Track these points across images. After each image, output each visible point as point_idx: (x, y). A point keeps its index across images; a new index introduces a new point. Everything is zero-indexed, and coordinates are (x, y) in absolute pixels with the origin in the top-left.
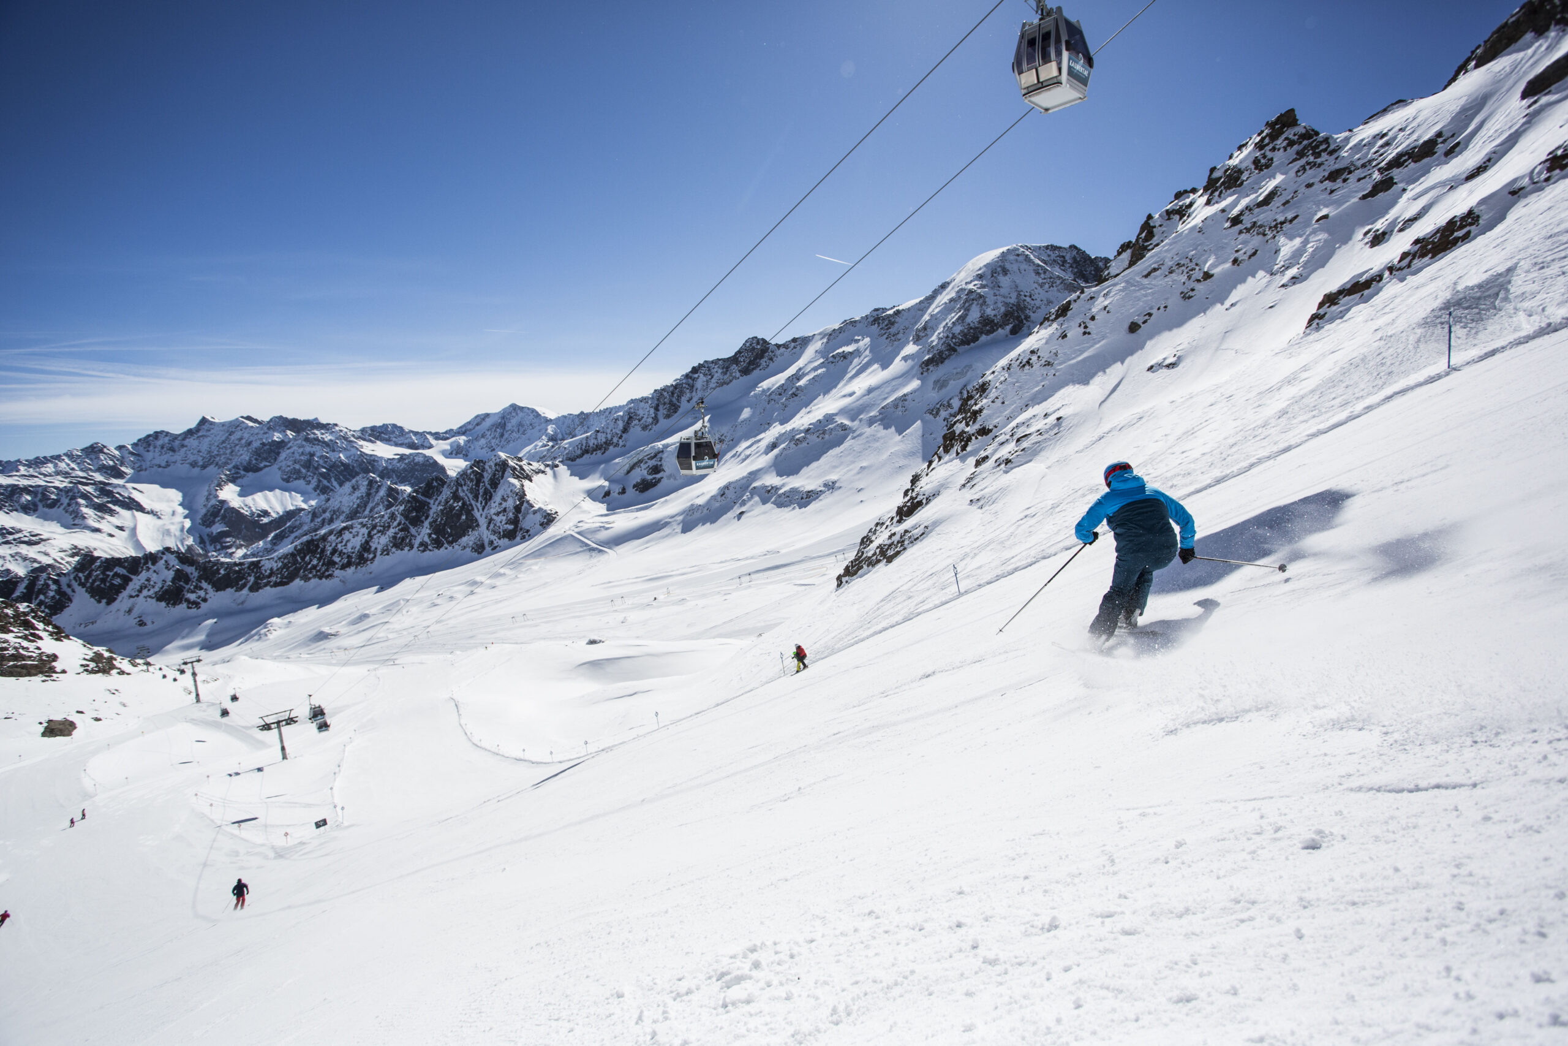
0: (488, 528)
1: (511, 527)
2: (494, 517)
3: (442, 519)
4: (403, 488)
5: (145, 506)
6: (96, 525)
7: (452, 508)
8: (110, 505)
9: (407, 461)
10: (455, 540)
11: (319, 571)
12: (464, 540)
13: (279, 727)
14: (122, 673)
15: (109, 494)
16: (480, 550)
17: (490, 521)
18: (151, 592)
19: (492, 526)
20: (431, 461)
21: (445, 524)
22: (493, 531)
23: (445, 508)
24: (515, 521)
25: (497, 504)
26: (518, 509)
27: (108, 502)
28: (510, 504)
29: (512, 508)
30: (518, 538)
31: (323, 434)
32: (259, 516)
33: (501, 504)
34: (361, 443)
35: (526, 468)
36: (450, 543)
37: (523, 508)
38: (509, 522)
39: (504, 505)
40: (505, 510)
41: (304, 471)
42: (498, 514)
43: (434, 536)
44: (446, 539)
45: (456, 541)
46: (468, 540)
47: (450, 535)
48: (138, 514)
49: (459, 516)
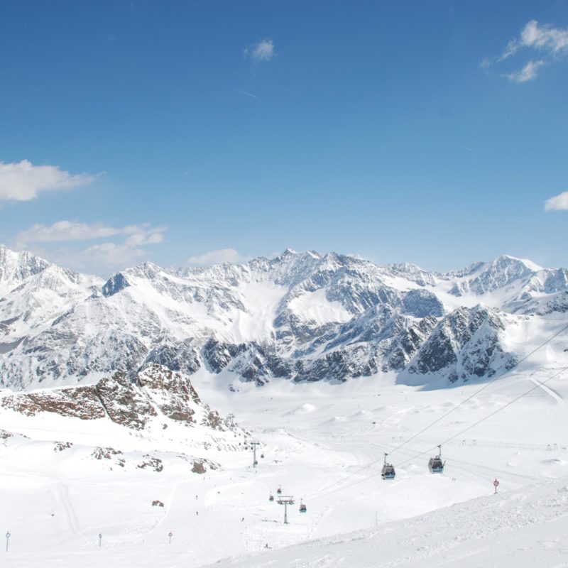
0: (463, 364)
1: (481, 366)
2: (470, 356)
3: (430, 351)
4: (409, 317)
5: (246, 307)
6: (219, 316)
7: (438, 344)
8: (228, 304)
9: (414, 295)
10: (436, 369)
11: (339, 375)
12: (444, 370)
13: (286, 504)
14: (220, 429)
15: (229, 296)
16: (454, 380)
17: (466, 358)
18: (240, 370)
19: (467, 362)
20: (432, 297)
21: (432, 355)
22: (467, 367)
23: (433, 343)
24: (486, 363)
25: (473, 345)
26: (489, 352)
27: (227, 302)
28: (484, 347)
29: (485, 349)
30: (486, 375)
31: (359, 268)
32: (309, 323)
33: (476, 345)
34: (384, 277)
35: (501, 318)
36: (433, 371)
37: (493, 351)
38: (481, 361)
39: (479, 347)
40: (479, 351)
41: (342, 295)
42: (473, 353)
43: (422, 363)
44: (430, 367)
45: (438, 370)
46: (446, 371)
47: (434, 365)
48: (241, 312)
49: (443, 350)
